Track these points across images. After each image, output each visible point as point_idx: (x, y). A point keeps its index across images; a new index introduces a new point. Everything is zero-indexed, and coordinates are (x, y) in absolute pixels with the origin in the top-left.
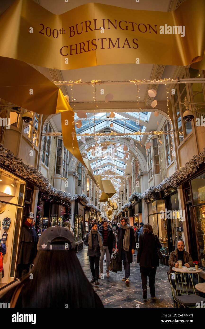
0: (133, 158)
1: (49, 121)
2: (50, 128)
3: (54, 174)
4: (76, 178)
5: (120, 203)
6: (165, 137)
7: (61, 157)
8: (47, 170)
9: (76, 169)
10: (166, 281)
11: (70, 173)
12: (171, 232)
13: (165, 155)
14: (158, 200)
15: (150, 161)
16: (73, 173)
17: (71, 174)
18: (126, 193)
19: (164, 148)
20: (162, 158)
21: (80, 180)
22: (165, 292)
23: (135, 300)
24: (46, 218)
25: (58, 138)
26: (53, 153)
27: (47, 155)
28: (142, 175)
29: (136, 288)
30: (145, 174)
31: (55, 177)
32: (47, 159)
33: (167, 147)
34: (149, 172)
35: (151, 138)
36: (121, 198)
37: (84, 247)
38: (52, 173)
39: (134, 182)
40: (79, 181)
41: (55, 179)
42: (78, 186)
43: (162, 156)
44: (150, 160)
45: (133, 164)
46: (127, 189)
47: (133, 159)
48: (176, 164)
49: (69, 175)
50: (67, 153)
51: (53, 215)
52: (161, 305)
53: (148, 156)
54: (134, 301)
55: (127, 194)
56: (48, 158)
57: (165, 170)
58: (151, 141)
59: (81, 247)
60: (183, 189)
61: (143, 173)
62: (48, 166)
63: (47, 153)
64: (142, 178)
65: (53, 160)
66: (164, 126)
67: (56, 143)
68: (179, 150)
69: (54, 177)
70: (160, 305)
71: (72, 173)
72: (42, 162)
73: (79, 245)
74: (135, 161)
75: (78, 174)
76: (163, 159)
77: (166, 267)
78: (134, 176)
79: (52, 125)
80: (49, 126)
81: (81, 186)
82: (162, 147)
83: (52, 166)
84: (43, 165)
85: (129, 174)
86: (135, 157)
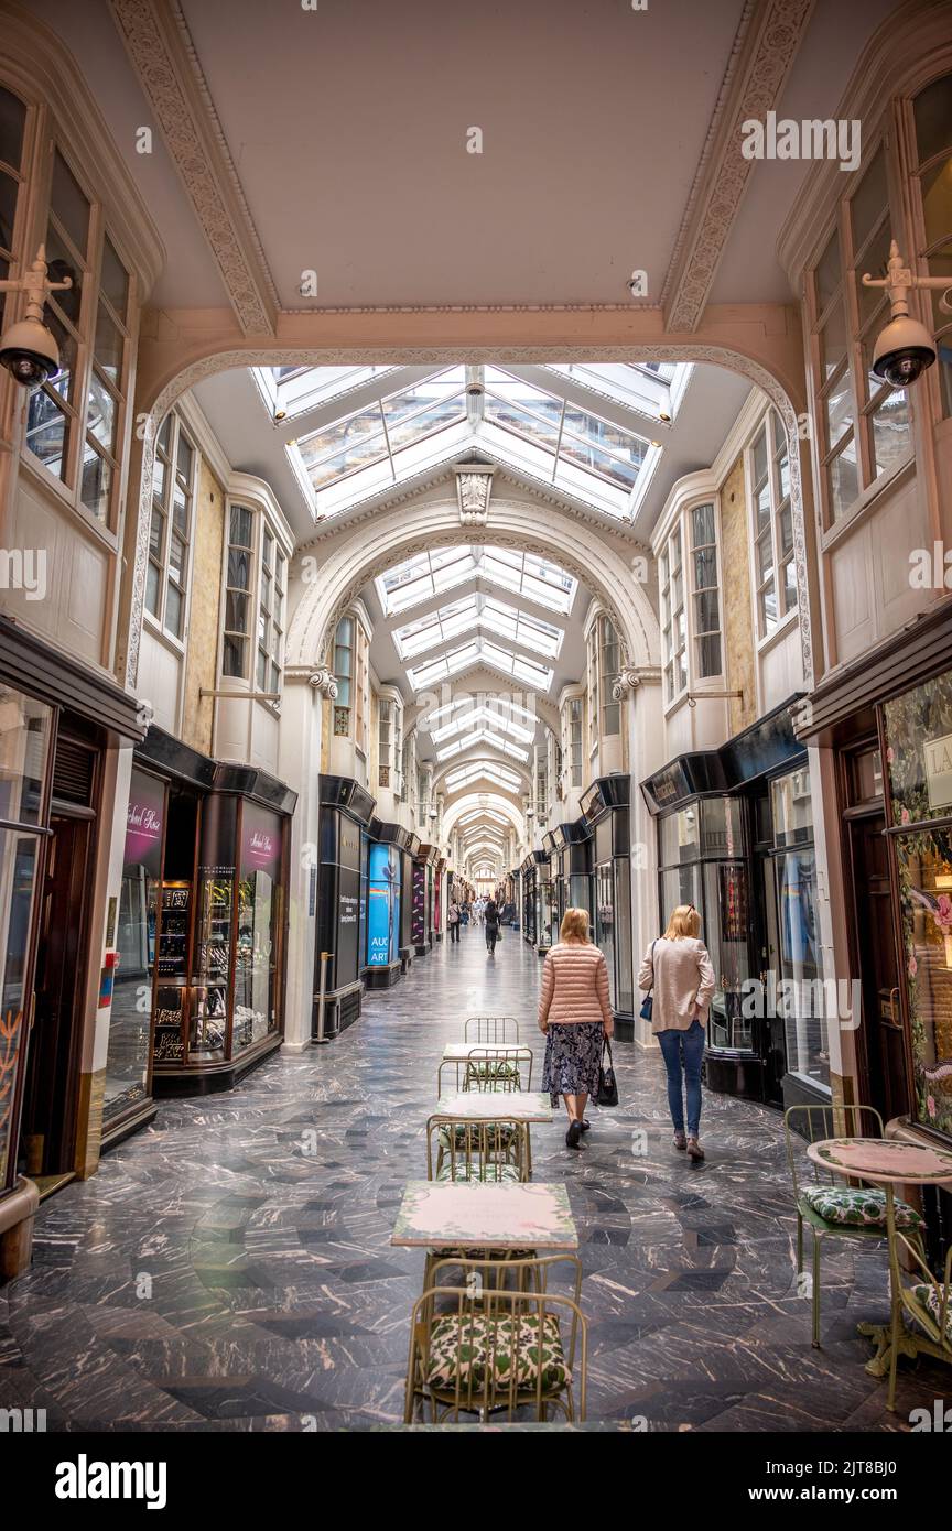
0: (595, 604)
1: (178, 408)
2: (187, 448)
3: (212, 678)
4: (325, 697)
5: (529, 811)
6: (756, 495)
7: (248, 596)
8: (179, 656)
9: (325, 656)
10: (738, 1175)
11: (297, 673)
12: (764, 949)
13: (748, 584)
14: (707, 802)
15: (677, 616)
16: (308, 673)
17: (301, 677)
18: (560, 769)
19: (746, 553)
20: (736, 599)
21: (343, 708)
22: (737, 1232)
23: (593, 1272)
24: (178, 884)
25: (230, 499)
26: (206, 576)
27: (171, 582)
28: (636, 687)
29: (600, 1211)
30: (649, 678)
31: (218, 689)
32: (175, 599)
33: (764, 545)
34: (669, 670)
35: (683, 506)
36: (535, 794)
37: (363, 1010)
38: (204, 672)
39: (595, 718)
40: (337, 709)
41: (218, 699)
42: (336, 733)
43: (736, 592)
44: (674, 611)
45: (593, 633)
46: (563, 752)
47: (595, 608)
48: (806, 626)
49: (291, 681)
50: (277, 575)
51: (211, 869)
52: (722, 1301)
53: (666, 594)
54: (592, 1277)
55: (563, 772)
56: (181, 595)
57: (747, 660)
58: (682, 516)
59: (349, 1011)
60: (836, 749)
61: (641, 674)
62: (179, 634)
63: (171, 572)
64: (635, 694)
65: (208, 607)
66: (754, 438)
67: (220, 526)
68: (830, 553)
69: (215, 688)
70: (715, 1300)
71: (302, 673)
72: (148, 615)
73: (339, 1002)
74: (602, 618)
75: (336, 677)
76: (737, 603)
77: (736, 1107)
78: (595, 690)
79: (196, 431)
80: (182, 435)
81: (347, 735)
82: (738, 549)
83: (205, 638)
84: (148, 628)
85: (574, 683)
86: (606, 601)
